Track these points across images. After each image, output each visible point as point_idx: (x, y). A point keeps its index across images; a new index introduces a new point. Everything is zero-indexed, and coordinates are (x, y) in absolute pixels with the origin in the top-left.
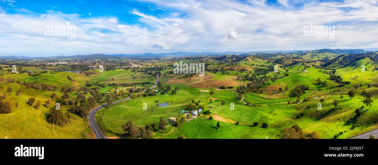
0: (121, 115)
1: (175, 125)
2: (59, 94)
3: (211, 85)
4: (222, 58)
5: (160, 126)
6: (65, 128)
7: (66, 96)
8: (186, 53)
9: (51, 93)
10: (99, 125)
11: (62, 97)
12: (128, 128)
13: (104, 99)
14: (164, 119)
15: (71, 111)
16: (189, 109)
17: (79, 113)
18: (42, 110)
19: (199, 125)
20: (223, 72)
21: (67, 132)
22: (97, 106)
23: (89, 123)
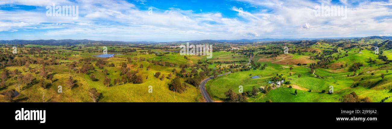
0: (224, 85)
1: (264, 92)
2: (178, 69)
3: (291, 63)
4: (298, 43)
5: (253, 93)
6: (182, 95)
7: (183, 71)
8: (272, 39)
9: (172, 68)
10: (208, 92)
11: (180, 71)
12: (229, 94)
13: (211, 73)
14: (256, 88)
15: (187, 82)
16: (274, 80)
17: (193, 83)
18: (166, 81)
19: (282, 92)
20: (300, 53)
21: (184, 97)
22: (207, 78)
23: (200, 91)
